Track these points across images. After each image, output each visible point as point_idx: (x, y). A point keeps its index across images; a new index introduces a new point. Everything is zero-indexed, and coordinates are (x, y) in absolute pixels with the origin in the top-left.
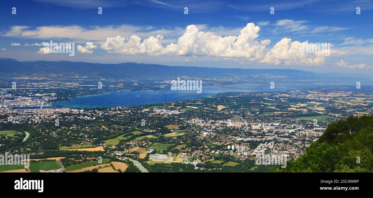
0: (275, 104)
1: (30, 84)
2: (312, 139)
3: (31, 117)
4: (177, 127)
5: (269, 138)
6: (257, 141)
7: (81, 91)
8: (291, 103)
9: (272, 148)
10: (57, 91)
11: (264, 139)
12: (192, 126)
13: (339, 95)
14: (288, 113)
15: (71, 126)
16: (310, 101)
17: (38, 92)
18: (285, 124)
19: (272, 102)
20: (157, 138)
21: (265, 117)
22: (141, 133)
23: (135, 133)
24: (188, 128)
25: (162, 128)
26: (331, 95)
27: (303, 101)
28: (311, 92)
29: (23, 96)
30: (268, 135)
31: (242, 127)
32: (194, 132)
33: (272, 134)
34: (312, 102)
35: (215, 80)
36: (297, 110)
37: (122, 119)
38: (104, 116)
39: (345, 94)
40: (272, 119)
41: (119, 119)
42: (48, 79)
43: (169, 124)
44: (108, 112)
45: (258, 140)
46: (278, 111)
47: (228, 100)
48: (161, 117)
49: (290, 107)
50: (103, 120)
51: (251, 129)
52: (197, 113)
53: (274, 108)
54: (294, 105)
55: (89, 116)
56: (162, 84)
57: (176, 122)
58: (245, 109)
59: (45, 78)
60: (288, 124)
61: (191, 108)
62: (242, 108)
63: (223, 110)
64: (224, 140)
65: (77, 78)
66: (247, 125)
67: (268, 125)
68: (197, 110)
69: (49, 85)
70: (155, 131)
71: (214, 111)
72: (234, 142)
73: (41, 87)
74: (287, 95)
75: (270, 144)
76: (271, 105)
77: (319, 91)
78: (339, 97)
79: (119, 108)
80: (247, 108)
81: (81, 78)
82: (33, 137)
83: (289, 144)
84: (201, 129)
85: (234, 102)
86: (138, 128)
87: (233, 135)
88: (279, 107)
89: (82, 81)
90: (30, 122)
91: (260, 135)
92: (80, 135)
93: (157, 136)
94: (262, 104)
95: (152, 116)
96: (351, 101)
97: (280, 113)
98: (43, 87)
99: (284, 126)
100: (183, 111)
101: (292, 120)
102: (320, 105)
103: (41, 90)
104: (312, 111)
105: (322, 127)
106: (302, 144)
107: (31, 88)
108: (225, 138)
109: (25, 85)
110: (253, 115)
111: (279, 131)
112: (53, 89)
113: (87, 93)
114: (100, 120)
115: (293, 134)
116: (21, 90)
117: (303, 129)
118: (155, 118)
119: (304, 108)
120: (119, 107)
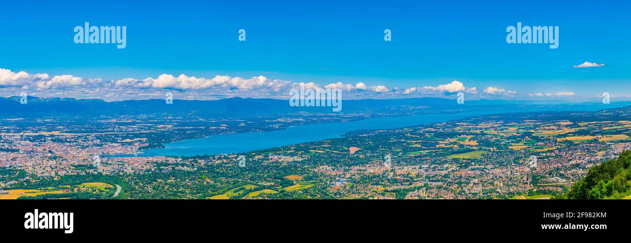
0: (420, 141)
1: (117, 128)
2: (468, 180)
3: (122, 167)
4: (300, 178)
5: (419, 184)
6: (404, 190)
7: (176, 134)
8: (439, 139)
9: (424, 196)
10: (148, 136)
11: (412, 186)
12: (321, 176)
13: (490, 126)
14: (437, 152)
15: (169, 179)
16: (460, 134)
17: (127, 137)
18: (435, 165)
19: (417, 139)
20: (277, 192)
21: (410, 158)
22: (256, 187)
23: (248, 187)
24: (315, 178)
25: (282, 179)
26: (482, 125)
27: (452, 135)
28: (459, 124)
29: (112, 142)
30: (417, 181)
31: (384, 174)
32: (323, 183)
33: (422, 178)
34: (462, 136)
35: (341, 115)
36: (447, 146)
37: (230, 170)
38: (207, 166)
39: (496, 124)
40: (419, 160)
41: (227, 170)
42: (137, 121)
43: (290, 174)
44: (211, 161)
45: (407, 187)
46: (425, 150)
47: (362, 140)
48: (279, 166)
49: (438, 144)
50: (207, 171)
51: (395, 174)
52: (325, 158)
53: (419, 146)
54: (442, 140)
55: (188, 166)
56: (275, 123)
57: (298, 171)
58: (384, 149)
59: (134, 120)
60: (439, 164)
61: (316, 152)
62: (380, 149)
63: (357, 152)
64: (363, 191)
65: (170, 119)
66: (389, 171)
67: (415, 168)
68: (324, 154)
69: (139, 128)
70: (273, 184)
71: (346, 155)
72: (376, 192)
73: (131, 131)
74: (432, 129)
75: (421, 191)
76: (416, 143)
77: (468, 122)
78: (490, 128)
79: (224, 156)
80: (387, 148)
81: (176, 119)
82: (125, 191)
83: (444, 189)
84: (332, 179)
85: (370, 142)
86: (251, 180)
87: (374, 184)
88: (425, 145)
89: (176, 122)
90: (121, 173)
91: (407, 181)
92: (181, 190)
93: (276, 191)
94: (405, 142)
95: (268, 164)
96: (504, 131)
97: (427, 151)
98: (133, 131)
99: (434, 168)
100: (306, 157)
101: (443, 159)
102: (471, 139)
103: (130, 134)
104: (464, 146)
105: (477, 165)
106: (458, 187)
107: (119, 132)
108: (364, 188)
109: (113, 129)
110: (395, 157)
111: (429, 175)
112: (143, 134)
113: (183, 138)
114: (202, 171)
115: (446, 176)
116: (110, 134)
117: (457, 168)
118: (273, 167)
119: (455, 143)
120: (225, 154)
